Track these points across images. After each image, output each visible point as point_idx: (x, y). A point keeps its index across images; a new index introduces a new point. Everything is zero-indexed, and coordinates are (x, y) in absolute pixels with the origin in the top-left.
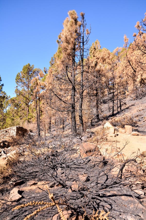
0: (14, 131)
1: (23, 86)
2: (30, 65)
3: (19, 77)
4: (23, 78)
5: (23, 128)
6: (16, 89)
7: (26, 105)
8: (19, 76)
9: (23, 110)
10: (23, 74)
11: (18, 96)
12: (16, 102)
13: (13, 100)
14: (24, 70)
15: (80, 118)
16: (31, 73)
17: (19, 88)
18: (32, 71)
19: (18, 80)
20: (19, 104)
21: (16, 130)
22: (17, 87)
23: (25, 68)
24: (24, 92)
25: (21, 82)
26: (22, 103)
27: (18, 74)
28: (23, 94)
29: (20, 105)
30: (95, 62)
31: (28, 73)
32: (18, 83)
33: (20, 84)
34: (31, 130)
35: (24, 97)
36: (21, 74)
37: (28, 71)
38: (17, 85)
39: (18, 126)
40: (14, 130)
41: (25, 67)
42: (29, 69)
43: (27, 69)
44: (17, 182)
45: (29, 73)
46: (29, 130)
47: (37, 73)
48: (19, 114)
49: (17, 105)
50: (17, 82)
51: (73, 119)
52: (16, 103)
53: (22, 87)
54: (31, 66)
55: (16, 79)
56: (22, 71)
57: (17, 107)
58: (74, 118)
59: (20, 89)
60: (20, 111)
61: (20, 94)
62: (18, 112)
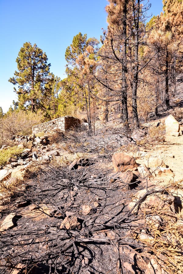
0: (62, 123)
1: (75, 64)
2: (81, 35)
3: (70, 53)
4: (74, 53)
5: (74, 118)
6: (66, 68)
7: (80, 88)
8: (68, 51)
9: (76, 94)
10: (74, 47)
11: (69, 76)
12: (67, 84)
13: (64, 83)
14: (75, 42)
15: (134, 109)
16: (84, 46)
17: (70, 66)
18: (85, 42)
19: (68, 57)
20: (71, 87)
21: (64, 122)
22: (67, 65)
23: (75, 40)
24: (76, 71)
25: (72, 58)
26: (75, 85)
27: (68, 48)
28: (75, 73)
29: (73, 88)
30: (166, 23)
31: (79, 46)
32: (69, 60)
33: (71, 61)
34: (84, 119)
35: (77, 77)
36: (71, 47)
37: (80, 44)
38: (67, 63)
39: (67, 116)
40: (63, 121)
41: (76, 38)
42: (81, 40)
43: (78, 41)
44: (20, 203)
45: (81, 46)
46: (83, 119)
47: (92, 44)
48: (72, 98)
49: (69, 89)
50: (67, 59)
51: (124, 111)
52: (67, 86)
53: (74, 66)
54: (83, 36)
55: (66, 56)
56: (72, 44)
57: (69, 91)
58: (126, 110)
59: (72, 67)
60: (73, 95)
61: (72, 74)
62: (70, 97)
